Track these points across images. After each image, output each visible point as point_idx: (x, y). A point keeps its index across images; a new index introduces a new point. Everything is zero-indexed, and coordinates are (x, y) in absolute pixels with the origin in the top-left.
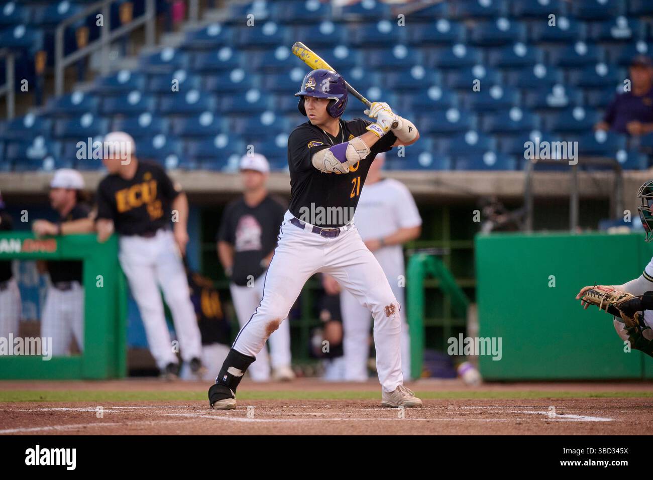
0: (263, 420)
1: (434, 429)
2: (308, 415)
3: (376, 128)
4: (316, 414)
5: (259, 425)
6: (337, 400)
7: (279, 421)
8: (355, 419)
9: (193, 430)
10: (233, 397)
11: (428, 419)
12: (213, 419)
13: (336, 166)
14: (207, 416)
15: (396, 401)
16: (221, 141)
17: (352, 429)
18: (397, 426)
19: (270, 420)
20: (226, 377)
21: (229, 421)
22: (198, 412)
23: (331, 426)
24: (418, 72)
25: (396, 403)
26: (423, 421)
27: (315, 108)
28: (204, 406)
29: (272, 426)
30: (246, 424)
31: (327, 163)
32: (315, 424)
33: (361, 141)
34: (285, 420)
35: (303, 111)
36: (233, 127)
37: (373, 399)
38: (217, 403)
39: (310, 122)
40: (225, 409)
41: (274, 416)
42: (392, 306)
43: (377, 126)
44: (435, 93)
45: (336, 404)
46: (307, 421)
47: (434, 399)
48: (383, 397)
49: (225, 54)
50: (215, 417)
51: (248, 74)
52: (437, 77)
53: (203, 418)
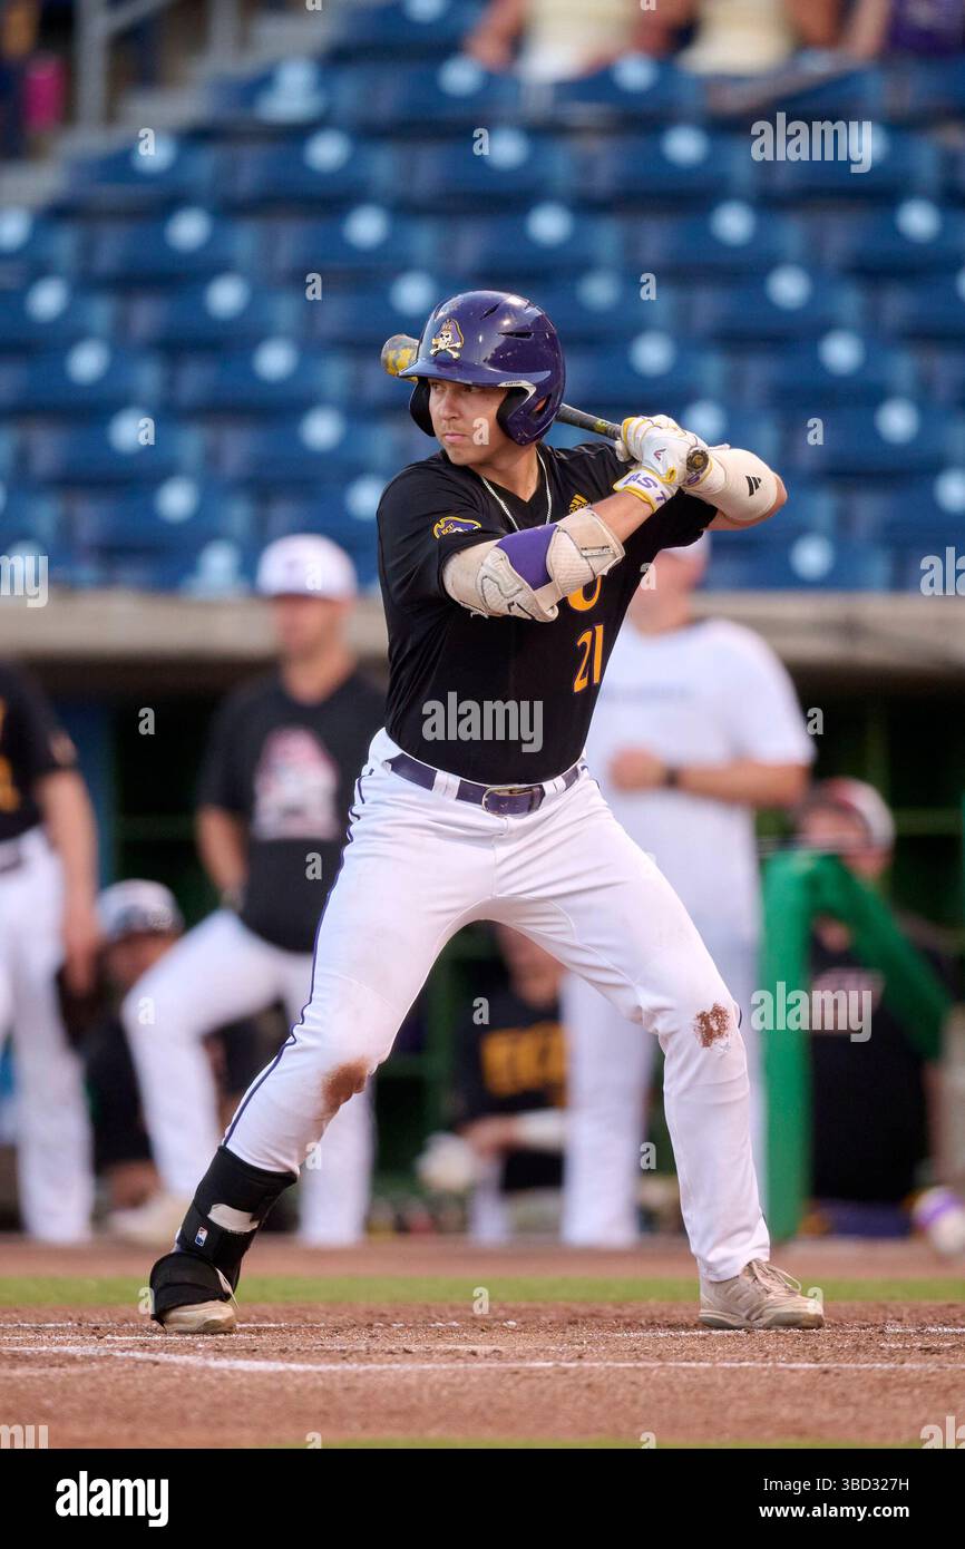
0: (310, 1367)
1: (843, 1395)
2: (450, 1352)
3: (640, 478)
4: (474, 1348)
5: (298, 1382)
6: (540, 1305)
7: (363, 1368)
8: (596, 1364)
9: (92, 1396)
10: (225, 1297)
11: (825, 1366)
12: (156, 1363)
13: (519, 598)
14: (138, 1355)
15: (744, 1311)
16: (177, 500)
17: (586, 1393)
18: (727, 1386)
19: (332, 1367)
20: (203, 1235)
21: (206, 1369)
22: (109, 1342)
23: (523, 1386)
24: (789, 288)
25: (744, 1315)
26: (811, 1369)
27: (461, 416)
28: (126, 1321)
29: (339, 1385)
30: (258, 1380)
31: (490, 587)
32: (474, 1379)
33: (596, 519)
34: (379, 1367)
35: (424, 421)
36: (212, 458)
37: (652, 1302)
38: (174, 1314)
39: (444, 454)
40: (193, 1333)
41: (344, 1356)
42: (718, 1012)
43: (644, 474)
44: (841, 353)
45: (538, 1319)
46: (450, 1370)
47: (843, 1305)
48: (704, 1297)
49: (189, 229)
50: (162, 1357)
51: (260, 291)
52: (849, 301)
53: (124, 1360)
